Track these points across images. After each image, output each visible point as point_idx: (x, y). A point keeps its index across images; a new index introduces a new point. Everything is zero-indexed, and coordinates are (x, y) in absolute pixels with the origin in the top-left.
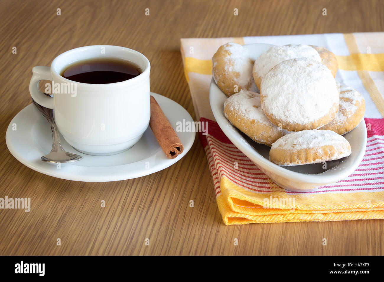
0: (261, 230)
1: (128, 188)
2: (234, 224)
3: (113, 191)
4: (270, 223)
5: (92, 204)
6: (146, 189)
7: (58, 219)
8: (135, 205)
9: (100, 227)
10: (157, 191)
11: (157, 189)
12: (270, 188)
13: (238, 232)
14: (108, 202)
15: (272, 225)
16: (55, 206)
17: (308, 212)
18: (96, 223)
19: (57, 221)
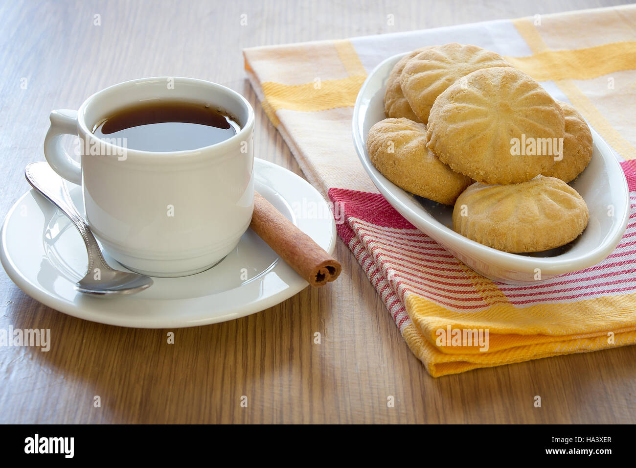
0: (495, 379)
1: (242, 329)
2: (447, 374)
3: (218, 338)
4: (505, 365)
5: (190, 367)
6: (274, 328)
7: (139, 400)
8: (264, 359)
9: (218, 407)
10: (294, 330)
11: (292, 327)
12: (482, 300)
13: (458, 387)
14: (216, 361)
15: (510, 368)
16: (123, 377)
17: (565, 339)
18: (208, 400)
19: (138, 406)
